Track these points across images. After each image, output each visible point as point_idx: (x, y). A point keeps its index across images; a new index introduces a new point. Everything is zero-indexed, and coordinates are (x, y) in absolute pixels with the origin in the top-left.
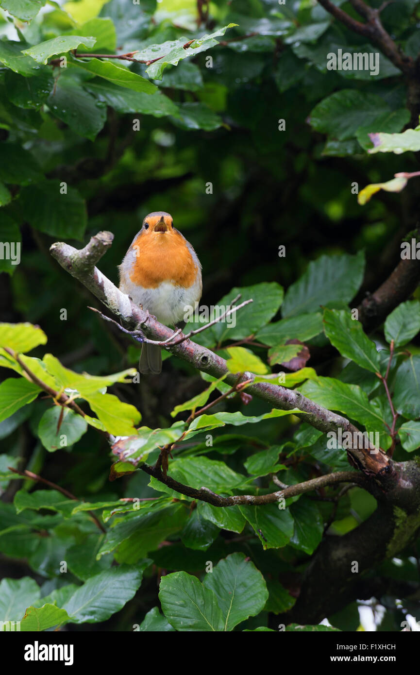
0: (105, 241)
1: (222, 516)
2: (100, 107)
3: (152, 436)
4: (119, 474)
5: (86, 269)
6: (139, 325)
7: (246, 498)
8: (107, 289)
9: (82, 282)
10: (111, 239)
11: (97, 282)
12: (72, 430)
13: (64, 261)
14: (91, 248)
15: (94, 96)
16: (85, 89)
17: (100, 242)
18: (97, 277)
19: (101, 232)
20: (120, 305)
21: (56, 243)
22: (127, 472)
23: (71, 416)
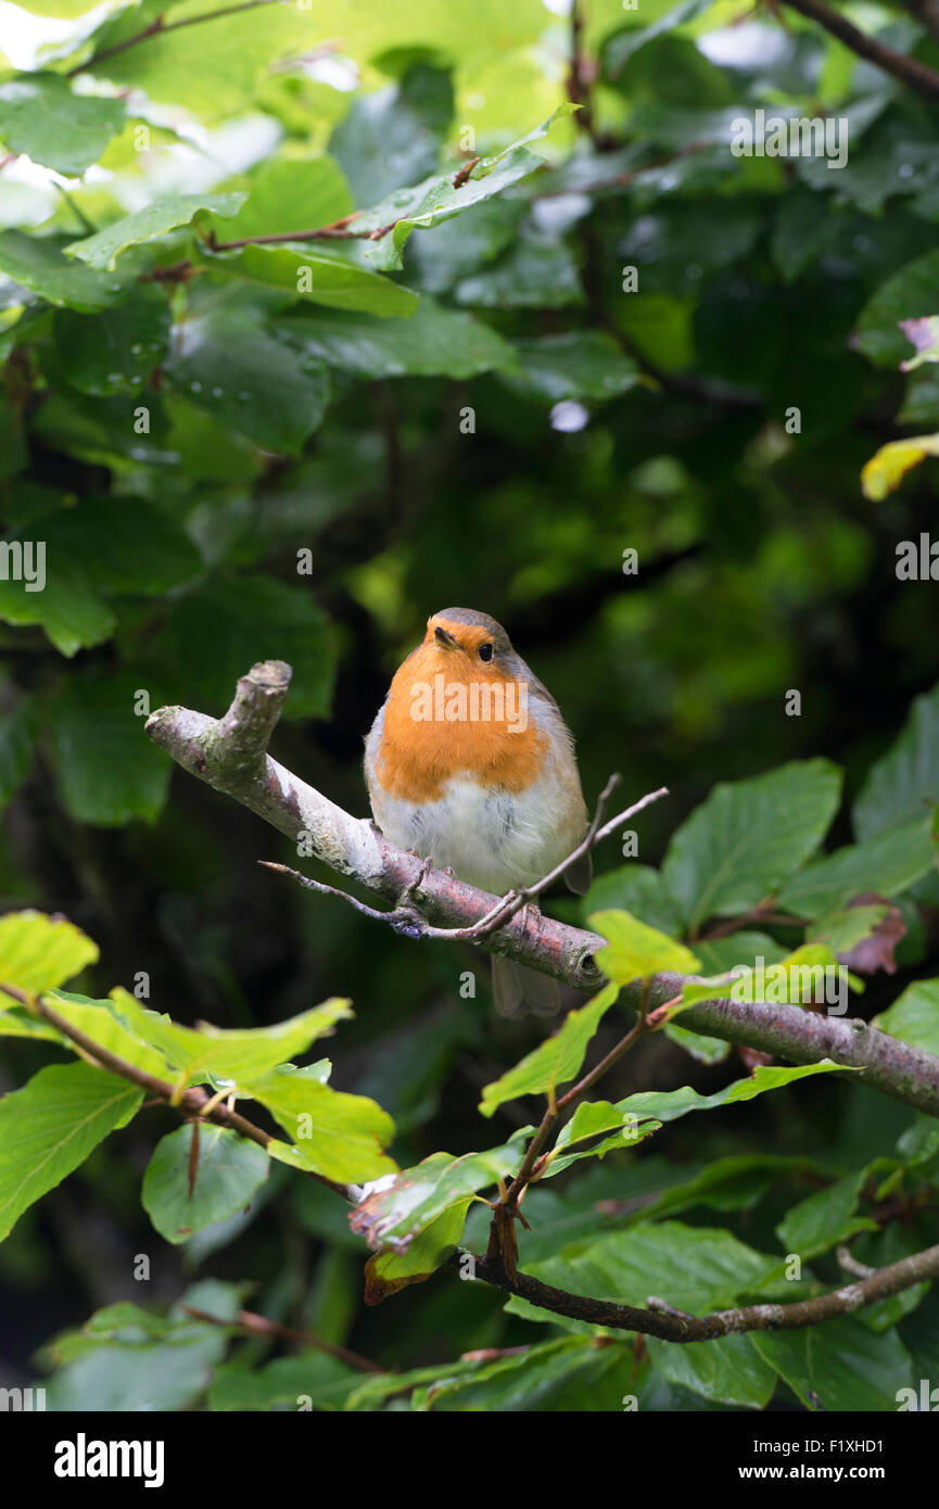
0: (268, 686)
1: (713, 1369)
2: (312, 374)
3: (448, 1173)
4: (393, 1284)
5: (241, 765)
6: (406, 893)
7: (760, 1313)
8: (307, 811)
9: (241, 802)
10: (284, 678)
11: (279, 795)
12: (231, 1180)
13: (185, 753)
14: (240, 710)
15: (296, 347)
16: (273, 334)
17: (258, 690)
18: (277, 783)
19: (258, 664)
20: (348, 847)
21: (161, 710)
22: (414, 1277)
23: (226, 1146)
